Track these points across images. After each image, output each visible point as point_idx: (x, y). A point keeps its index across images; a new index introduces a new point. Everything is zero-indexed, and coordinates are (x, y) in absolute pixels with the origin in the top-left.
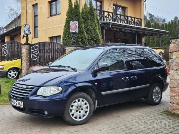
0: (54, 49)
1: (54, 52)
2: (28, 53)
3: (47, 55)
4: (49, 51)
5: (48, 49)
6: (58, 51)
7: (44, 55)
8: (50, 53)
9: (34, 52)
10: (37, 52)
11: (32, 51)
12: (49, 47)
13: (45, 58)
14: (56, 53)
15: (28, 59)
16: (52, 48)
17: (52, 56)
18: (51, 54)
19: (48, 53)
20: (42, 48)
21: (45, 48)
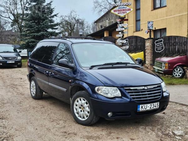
0: (181, 42)
1: (181, 45)
2: (152, 46)
3: (173, 48)
4: (175, 44)
5: (174, 43)
6: (185, 44)
7: (169, 48)
8: (176, 45)
9: (158, 45)
10: (162, 45)
11: (156, 44)
12: (175, 41)
13: (171, 50)
14: (183, 46)
15: (152, 51)
16: (179, 41)
17: (178, 48)
18: (177, 47)
19: (174, 45)
20: (167, 42)
21: (171, 41)
